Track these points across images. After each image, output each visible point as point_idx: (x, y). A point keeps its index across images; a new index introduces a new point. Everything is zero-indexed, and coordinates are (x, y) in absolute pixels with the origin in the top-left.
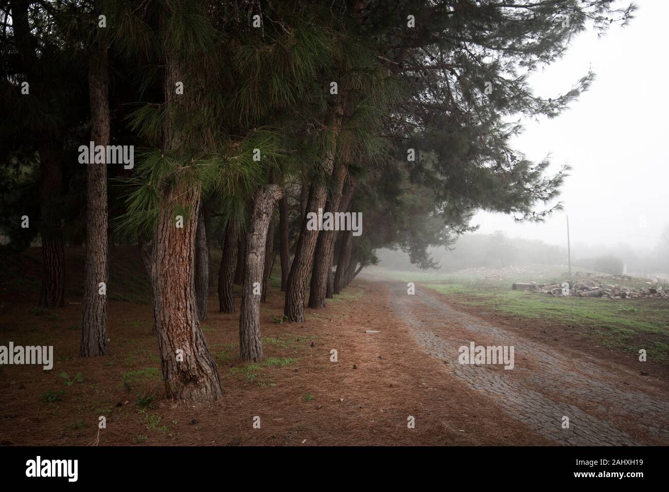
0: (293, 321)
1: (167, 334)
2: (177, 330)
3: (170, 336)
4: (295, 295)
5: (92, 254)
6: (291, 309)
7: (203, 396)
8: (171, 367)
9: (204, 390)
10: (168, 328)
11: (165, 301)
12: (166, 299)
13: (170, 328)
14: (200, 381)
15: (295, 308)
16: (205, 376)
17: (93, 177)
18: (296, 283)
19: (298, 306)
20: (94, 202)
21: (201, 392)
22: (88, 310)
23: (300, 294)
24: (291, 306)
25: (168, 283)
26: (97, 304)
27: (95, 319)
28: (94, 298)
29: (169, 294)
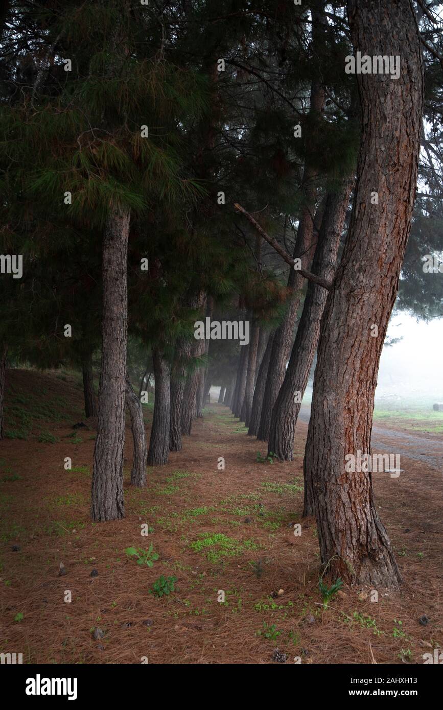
0: (283, 460)
1: (348, 493)
2: (360, 486)
3: (352, 496)
4: (286, 426)
5: (112, 380)
6: (280, 444)
7: (385, 578)
8: (350, 539)
9: (385, 570)
10: (351, 485)
11: (347, 446)
12: (350, 443)
13: (353, 484)
14: (380, 556)
15: (285, 443)
16: (385, 549)
17: (114, 274)
18: (288, 411)
19: (289, 441)
20: (115, 308)
21: (382, 573)
22: (105, 457)
23: (292, 425)
24: (281, 441)
25: (356, 421)
26: (117, 448)
27: (114, 468)
28: (113, 439)
29: (355, 436)
